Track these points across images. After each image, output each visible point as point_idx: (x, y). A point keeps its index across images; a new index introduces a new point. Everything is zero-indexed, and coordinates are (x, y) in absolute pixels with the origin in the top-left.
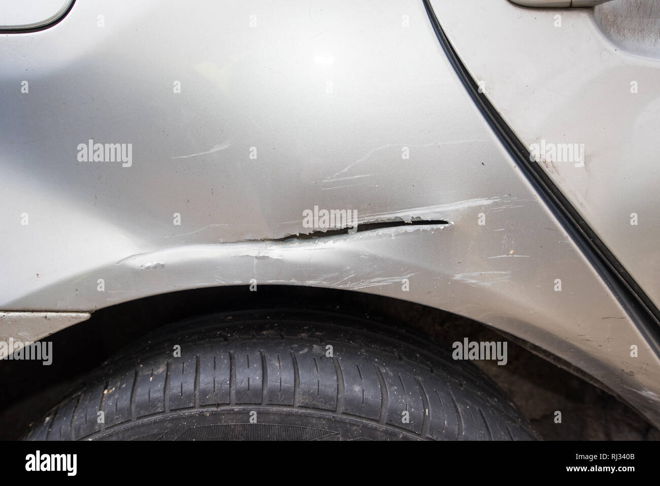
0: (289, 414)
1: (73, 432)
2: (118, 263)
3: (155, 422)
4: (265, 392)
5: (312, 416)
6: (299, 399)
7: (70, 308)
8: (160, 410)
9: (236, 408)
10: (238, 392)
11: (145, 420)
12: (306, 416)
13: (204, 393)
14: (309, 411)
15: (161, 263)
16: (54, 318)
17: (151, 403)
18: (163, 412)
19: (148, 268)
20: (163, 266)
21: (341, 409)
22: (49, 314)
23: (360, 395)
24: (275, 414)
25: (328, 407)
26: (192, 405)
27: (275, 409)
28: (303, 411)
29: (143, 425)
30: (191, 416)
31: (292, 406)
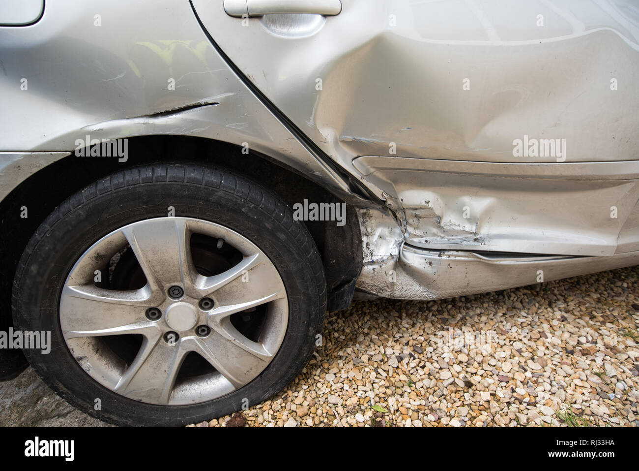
0: (165, 184)
1: (71, 207)
2: (81, 129)
3: (108, 195)
4: (154, 178)
5: (174, 184)
6: (168, 180)
7: (62, 150)
8: (109, 190)
9: (142, 185)
10: (143, 179)
11: (104, 195)
12: (172, 184)
13: (128, 181)
14: (173, 183)
15: (101, 128)
16: (55, 154)
17: (106, 188)
18: (111, 190)
19: (95, 130)
20: (102, 130)
21: (186, 181)
22: (52, 153)
23: (194, 176)
24: (159, 185)
25: (180, 181)
26: (123, 186)
27: (158, 183)
28: (170, 183)
29: (103, 196)
30: (124, 190)
31: (166, 182)
